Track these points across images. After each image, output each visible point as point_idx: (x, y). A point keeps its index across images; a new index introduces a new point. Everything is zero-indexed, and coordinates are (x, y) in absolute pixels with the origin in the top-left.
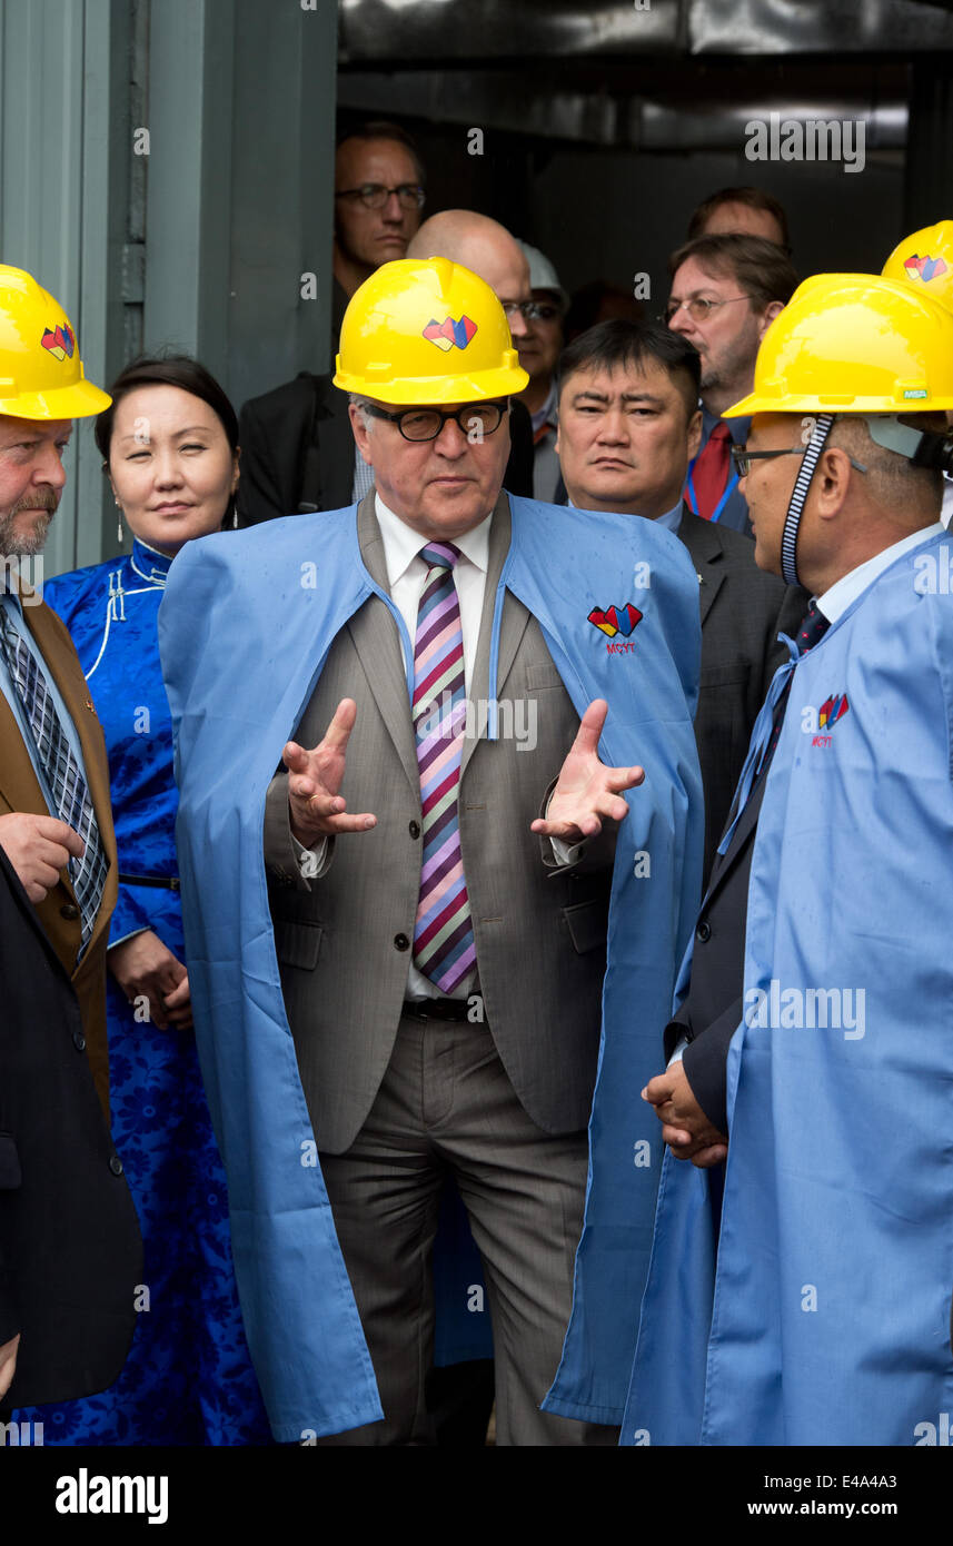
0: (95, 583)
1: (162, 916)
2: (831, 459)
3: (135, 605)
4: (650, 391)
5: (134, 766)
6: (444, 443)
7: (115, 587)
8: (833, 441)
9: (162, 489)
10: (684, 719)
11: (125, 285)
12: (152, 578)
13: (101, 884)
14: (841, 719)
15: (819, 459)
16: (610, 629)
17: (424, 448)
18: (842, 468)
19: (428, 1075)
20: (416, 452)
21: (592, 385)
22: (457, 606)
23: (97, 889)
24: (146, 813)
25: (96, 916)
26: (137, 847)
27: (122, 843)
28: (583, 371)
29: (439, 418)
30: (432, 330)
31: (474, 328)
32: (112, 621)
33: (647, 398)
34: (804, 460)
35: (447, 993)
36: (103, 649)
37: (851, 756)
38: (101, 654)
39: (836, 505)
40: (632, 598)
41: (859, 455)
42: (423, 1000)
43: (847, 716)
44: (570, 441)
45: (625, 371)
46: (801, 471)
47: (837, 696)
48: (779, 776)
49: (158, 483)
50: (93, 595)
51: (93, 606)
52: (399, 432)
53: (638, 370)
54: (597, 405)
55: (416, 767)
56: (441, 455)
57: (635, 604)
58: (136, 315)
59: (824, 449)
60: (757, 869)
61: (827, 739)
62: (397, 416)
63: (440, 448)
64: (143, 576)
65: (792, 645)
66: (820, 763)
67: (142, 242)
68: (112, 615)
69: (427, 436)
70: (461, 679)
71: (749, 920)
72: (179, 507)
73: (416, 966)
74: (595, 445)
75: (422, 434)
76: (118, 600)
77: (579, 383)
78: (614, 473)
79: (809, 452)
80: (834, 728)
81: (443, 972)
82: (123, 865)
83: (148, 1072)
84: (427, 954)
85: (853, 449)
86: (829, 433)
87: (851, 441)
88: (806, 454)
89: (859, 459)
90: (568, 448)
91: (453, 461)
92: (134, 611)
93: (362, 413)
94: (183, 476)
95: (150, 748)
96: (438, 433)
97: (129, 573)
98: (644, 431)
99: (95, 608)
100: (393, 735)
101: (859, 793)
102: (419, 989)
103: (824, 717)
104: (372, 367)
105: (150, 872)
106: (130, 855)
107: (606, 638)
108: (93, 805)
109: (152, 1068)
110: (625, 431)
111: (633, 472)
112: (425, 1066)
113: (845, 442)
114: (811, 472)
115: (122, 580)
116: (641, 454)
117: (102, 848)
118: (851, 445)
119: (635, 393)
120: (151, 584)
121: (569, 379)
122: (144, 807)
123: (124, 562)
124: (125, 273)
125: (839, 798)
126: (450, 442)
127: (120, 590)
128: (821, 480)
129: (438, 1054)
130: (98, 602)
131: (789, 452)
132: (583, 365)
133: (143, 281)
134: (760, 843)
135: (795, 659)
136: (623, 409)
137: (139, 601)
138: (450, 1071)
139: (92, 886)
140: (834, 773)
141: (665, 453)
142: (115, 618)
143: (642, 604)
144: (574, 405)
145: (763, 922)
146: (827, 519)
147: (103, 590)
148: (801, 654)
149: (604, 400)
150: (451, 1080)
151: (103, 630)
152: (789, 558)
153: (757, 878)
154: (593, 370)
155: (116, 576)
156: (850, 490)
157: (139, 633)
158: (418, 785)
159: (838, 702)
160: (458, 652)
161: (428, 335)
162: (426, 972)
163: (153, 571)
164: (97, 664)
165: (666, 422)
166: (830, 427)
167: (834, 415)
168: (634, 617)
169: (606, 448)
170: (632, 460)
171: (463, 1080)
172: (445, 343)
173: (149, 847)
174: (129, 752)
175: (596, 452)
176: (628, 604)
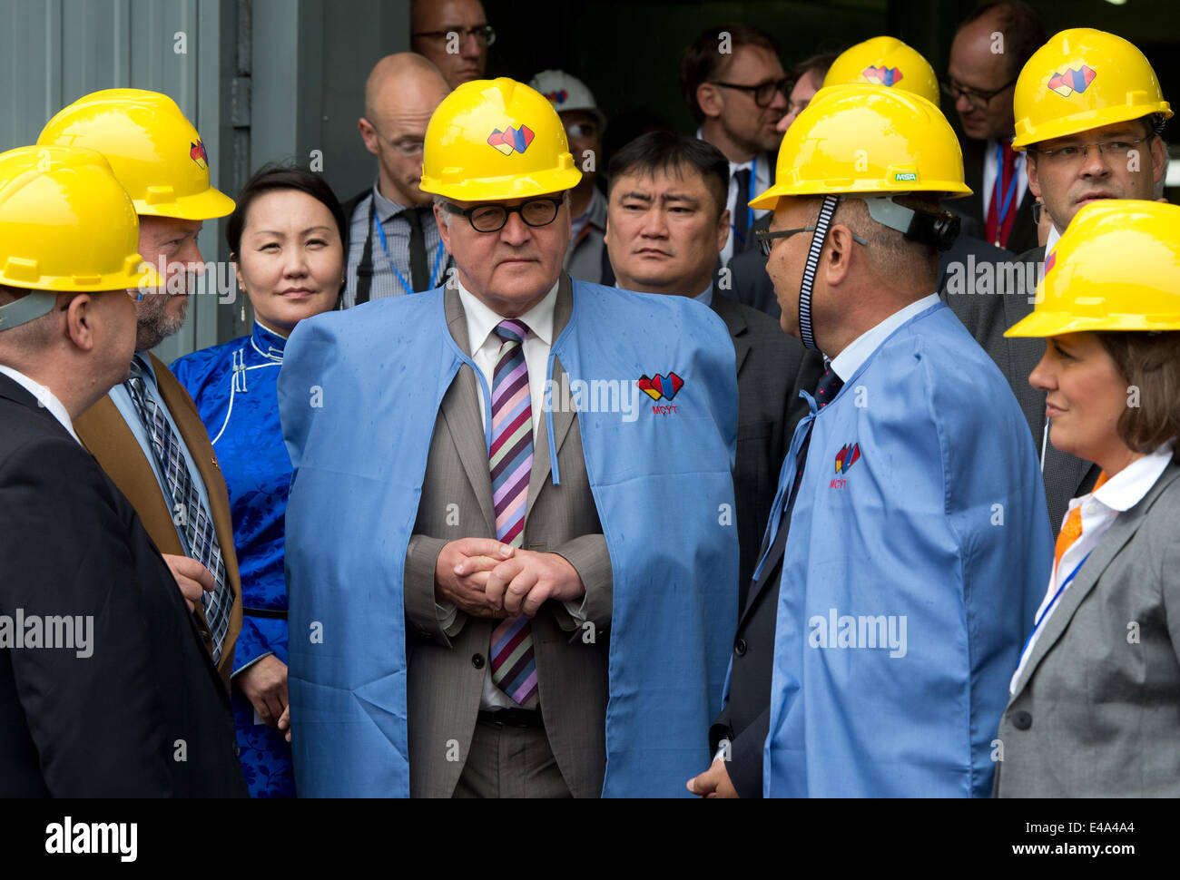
0: (222, 360)
1: (280, 643)
2: (836, 234)
3: (255, 378)
4: (687, 193)
5: (256, 516)
6: (509, 233)
7: (238, 364)
8: (838, 219)
9: (289, 277)
10: (723, 471)
11: (235, 112)
12: (269, 355)
13: (228, 613)
14: (854, 464)
15: (826, 235)
16: (655, 394)
17: (492, 237)
18: (845, 240)
19: (503, 774)
20: (485, 241)
21: (637, 187)
22: (526, 374)
23: (225, 617)
24: (266, 555)
25: (224, 640)
26: (259, 584)
27: (247, 581)
28: (629, 175)
29: (504, 213)
30: (496, 138)
31: (532, 135)
32: (236, 393)
33: (683, 198)
34: (814, 236)
35: (520, 704)
36: (228, 417)
37: (863, 497)
38: (226, 421)
39: (841, 273)
40: (675, 367)
41: (860, 231)
42: (497, 709)
43: (859, 461)
44: (617, 233)
45: (666, 175)
46: (812, 246)
47: (850, 445)
48: (802, 513)
49: (287, 271)
50: (220, 371)
51: (219, 380)
52: (470, 225)
53: (677, 175)
54: (641, 203)
55: (493, 512)
56: (507, 243)
57: (678, 373)
58: (244, 137)
59: (830, 225)
60: (785, 593)
61: (843, 482)
62: (469, 211)
63: (505, 237)
64: (261, 353)
65: (811, 400)
66: (838, 503)
67: (248, 75)
68: (236, 388)
69: (494, 228)
70: (529, 437)
71: (778, 637)
72: (303, 293)
73: (494, 681)
74: (639, 237)
75: (490, 226)
76: (240, 375)
77: (625, 185)
78: (656, 261)
79: (818, 230)
80: (848, 472)
81: (517, 687)
82: (247, 600)
83: (270, 778)
84: (503, 672)
85: (855, 225)
86: (834, 212)
87: (853, 218)
88: (816, 231)
89: (859, 234)
90: (615, 238)
91: (517, 247)
92: (253, 384)
93: (442, 211)
94: (307, 267)
95: (269, 500)
96: (505, 224)
97: (249, 350)
98: (680, 226)
99: (222, 381)
100: (473, 486)
101: (870, 527)
102: (494, 700)
103: (839, 463)
104: (448, 171)
105: (270, 606)
106: (252, 592)
107: (652, 401)
108: (220, 546)
109: (274, 775)
110: (664, 225)
111: (671, 261)
112: (501, 766)
113: (848, 220)
114: (820, 246)
115: (244, 357)
116: (677, 245)
117: (228, 581)
118: (853, 222)
119: (674, 194)
120: (269, 360)
121: (617, 181)
122: (264, 550)
123: (245, 342)
124: (234, 102)
125: (854, 531)
126: (514, 232)
127: (242, 365)
128: (829, 252)
129: (512, 755)
130: (223, 376)
131: (802, 230)
132: (629, 170)
133: (250, 109)
134: (787, 570)
135: (814, 412)
136: (663, 207)
137: (258, 375)
138: (522, 771)
139: (221, 614)
140: (849, 511)
141: (698, 245)
142: (238, 390)
143: (684, 372)
144: (621, 203)
145: (789, 638)
146: (834, 285)
147: (228, 366)
148: (819, 408)
149: (648, 199)
150: (523, 777)
151: (230, 398)
152: (806, 322)
153: (785, 601)
154: (638, 174)
155: (238, 354)
156: (852, 261)
157: (259, 402)
158: (495, 527)
159: (851, 451)
160: (527, 413)
161: (492, 142)
162: (502, 687)
163: (271, 349)
164: (223, 430)
165: (700, 218)
166: (836, 207)
167: (838, 196)
168: (677, 383)
169: (648, 240)
170: (670, 250)
171: (533, 778)
172: (506, 148)
173: (268, 584)
174: (251, 504)
175: (640, 243)
176: (671, 373)
